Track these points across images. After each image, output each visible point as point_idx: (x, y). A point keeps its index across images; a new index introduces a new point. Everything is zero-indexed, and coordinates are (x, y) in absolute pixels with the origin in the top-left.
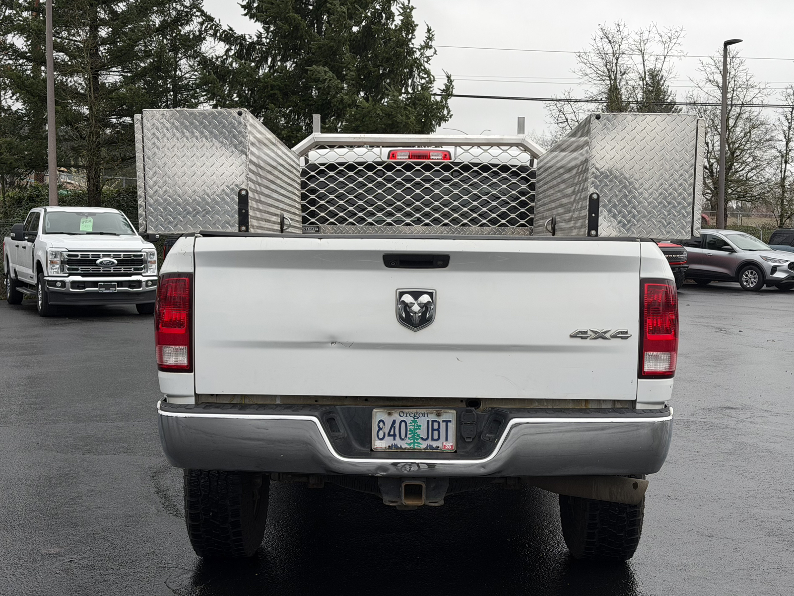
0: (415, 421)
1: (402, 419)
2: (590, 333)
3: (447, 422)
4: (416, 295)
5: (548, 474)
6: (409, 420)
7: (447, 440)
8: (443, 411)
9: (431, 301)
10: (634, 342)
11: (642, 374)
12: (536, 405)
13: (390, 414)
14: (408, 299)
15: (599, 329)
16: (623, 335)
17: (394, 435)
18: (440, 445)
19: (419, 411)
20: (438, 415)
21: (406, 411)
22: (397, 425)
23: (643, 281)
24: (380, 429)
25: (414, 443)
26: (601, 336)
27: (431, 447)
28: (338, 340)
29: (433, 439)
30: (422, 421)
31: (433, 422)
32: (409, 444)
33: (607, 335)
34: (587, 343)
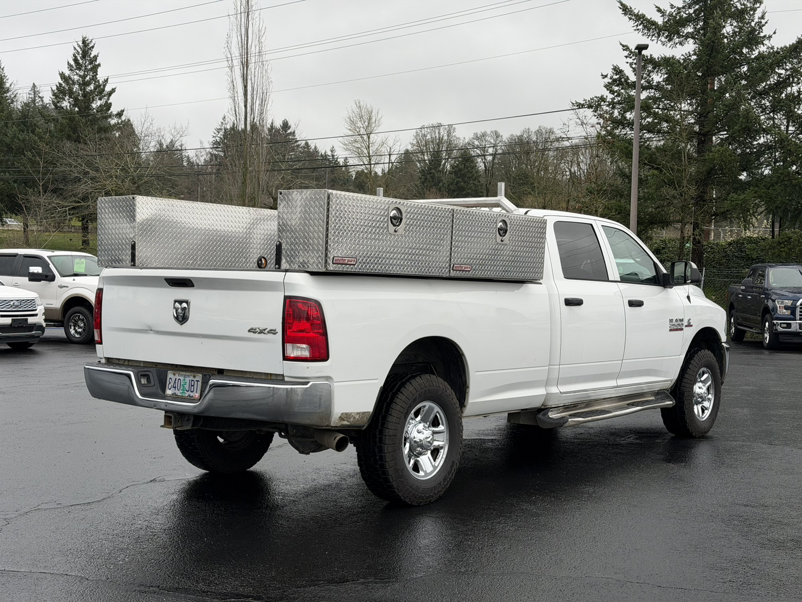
0: (184, 380)
1: (179, 378)
2: (257, 330)
3: (198, 381)
4: (181, 302)
5: (225, 416)
6: (182, 378)
7: (196, 392)
8: (197, 374)
9: (187, 307)
10: (279, 336)
11: (285, 358)
12: (248, 376)
13: (174, 374)
14: (177, 305)
15: (262, 327)
16: (273, 332)
17: (175, 387)
18: (193, 395)
19: (187, 374)
20: (194, 377)
21: (181, 373)
22: (177, 381)
23: (286, 297)
24: (170, 383)
25: (183, 392)
26: (262, 332)
27: (189, 395)
28: (153, 329)
29: (191, 392)
30: (187, 380)
31: (192, 380)
32: (181, 393)
33: (266, 331)
34: (257, 336)
